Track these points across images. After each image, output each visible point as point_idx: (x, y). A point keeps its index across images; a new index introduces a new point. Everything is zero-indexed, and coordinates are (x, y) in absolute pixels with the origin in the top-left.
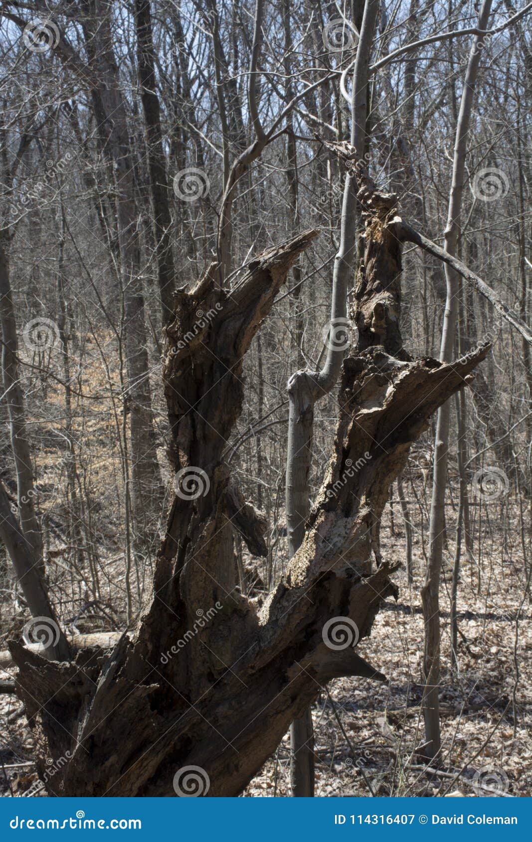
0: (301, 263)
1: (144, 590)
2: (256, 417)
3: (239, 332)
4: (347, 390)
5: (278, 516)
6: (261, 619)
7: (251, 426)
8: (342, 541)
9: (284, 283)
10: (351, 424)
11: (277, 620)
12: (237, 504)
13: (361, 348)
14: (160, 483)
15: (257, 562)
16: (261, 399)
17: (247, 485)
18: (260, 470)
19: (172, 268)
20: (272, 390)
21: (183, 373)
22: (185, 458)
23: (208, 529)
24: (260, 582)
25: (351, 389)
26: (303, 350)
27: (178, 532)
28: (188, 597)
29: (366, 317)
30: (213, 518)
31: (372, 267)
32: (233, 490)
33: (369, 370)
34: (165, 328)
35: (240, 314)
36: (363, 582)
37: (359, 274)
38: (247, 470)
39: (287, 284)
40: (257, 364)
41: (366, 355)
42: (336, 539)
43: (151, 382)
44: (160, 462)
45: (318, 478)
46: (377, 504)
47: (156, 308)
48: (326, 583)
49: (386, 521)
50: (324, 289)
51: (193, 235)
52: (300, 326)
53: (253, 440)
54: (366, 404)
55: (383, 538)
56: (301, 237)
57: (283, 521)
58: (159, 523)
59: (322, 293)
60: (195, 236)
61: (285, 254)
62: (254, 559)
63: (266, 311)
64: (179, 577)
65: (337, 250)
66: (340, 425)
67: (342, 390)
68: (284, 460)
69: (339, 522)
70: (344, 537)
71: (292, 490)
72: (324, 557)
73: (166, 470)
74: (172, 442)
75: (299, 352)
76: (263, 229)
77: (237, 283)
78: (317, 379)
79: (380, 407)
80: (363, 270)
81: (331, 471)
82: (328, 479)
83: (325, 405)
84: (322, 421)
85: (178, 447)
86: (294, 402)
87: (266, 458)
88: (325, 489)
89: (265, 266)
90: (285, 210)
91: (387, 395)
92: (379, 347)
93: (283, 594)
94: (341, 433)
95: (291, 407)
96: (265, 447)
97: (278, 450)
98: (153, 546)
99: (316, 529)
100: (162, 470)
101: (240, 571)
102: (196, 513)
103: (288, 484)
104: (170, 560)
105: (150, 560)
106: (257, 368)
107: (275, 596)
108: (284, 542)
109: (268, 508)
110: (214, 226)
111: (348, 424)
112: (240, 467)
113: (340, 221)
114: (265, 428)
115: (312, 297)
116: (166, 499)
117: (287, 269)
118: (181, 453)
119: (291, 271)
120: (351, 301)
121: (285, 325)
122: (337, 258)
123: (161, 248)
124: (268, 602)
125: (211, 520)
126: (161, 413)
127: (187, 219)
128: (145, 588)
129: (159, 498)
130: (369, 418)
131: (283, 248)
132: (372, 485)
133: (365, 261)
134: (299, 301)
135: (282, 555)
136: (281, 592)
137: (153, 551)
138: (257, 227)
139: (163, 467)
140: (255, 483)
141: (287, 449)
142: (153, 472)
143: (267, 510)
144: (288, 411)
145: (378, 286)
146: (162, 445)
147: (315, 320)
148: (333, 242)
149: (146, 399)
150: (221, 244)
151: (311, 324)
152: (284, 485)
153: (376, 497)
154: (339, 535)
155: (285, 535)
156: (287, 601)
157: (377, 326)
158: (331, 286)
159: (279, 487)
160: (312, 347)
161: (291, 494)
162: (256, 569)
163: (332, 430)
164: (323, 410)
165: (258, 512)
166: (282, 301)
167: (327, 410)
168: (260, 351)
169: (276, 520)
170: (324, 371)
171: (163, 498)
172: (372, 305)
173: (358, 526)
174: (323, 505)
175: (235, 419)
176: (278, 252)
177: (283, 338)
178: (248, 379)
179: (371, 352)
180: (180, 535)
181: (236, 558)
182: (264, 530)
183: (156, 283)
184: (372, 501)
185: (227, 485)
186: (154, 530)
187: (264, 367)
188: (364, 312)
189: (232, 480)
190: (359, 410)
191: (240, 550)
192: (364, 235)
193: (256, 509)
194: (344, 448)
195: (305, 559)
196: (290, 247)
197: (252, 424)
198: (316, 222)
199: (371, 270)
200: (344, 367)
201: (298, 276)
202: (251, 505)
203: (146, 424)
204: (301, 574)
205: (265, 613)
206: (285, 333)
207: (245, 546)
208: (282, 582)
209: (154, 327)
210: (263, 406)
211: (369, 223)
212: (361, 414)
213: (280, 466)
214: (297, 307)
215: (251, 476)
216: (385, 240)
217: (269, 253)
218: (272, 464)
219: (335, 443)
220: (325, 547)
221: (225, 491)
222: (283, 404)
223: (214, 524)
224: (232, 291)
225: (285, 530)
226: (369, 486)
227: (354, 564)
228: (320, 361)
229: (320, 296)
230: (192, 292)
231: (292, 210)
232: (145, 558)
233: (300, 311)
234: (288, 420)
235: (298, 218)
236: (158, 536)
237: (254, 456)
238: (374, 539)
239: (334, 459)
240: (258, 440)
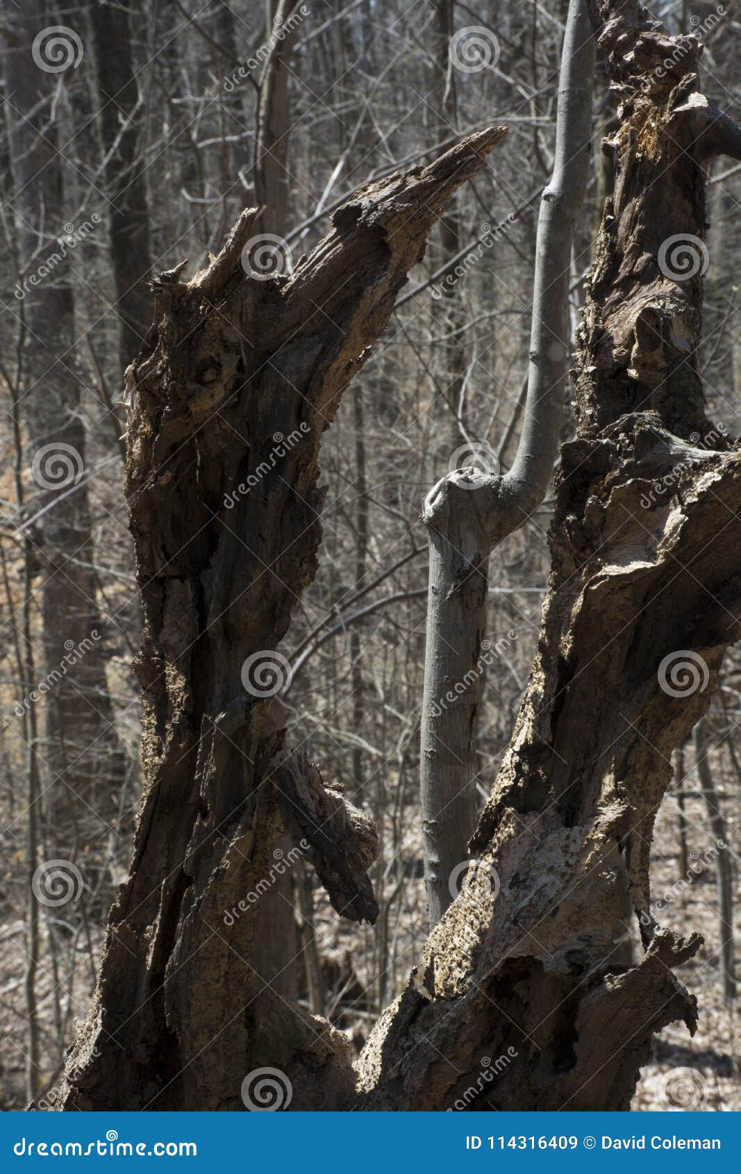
0: (461, 209)
1: (70, 1013)
2: (350, 583)
3: (310, 379)
4: (571, 518)
5: (402, 826)
6: (362, 1075)
7: (337, 607)
8: (559, 884)
9: (420, 260)
10: (580, 601)
11: (400, 1078)
12: (305, 795)
13: (604, 418)
14: (114, 747)
15: (351, 942)
16: (362, 541)
17: (327, 751)
18: (359, 715)
19: (144, 220)
20: (389, 521)
21: (175, 478)
22: (181, 683)
23: (234, 853)
24: (357, 991)
25: (580, 517)
26: (465, 422)
27: (161, 862)
28: (184, 1021)
29: (616, 341)
30: (248, 827)
31: (634, 221)
32: (295, 760)
33: (622, 471)
34: (130, 367)
35: (313, 334)
36: (609, 986)
37: (602, 238)
38: (327, 714)
39: (426, 259)
40: (353, 456)
41: (617, 434)
42: (543, 879)
43: (94, 499)
44: (115, 696)
45: (500, 736)
46: (642, 794)
47: (106, 315)
48: (518, 988)
49: (668, 842)
50: (517, 271)
51: (194, 135)
52: (458, 364)
53: (342, 643)
54: (615, 554)
55: (661, 883)
56: (460, 146)
57: (415, 839)
58: (110, 844)
59: (513, 281)
60: (201, 138)
61: (421, 188)
62: (346, 932)
63: (376, 328)
64: (163, 973)
65: (549, 173)
66: (551, 603)
67: (559, 519)
68: (416, 689)
69: (550, 837)
70: (563, 875)
71: (436, 760)
72: (515, 922)
73: (130, 715)
74: (148, 643)
75: (455, 425)
76: (367, 120)
77: (304, 259)
78: (495, 492)
79: (648, 560)
80: (611, 227)
81: (530, 715)
82: (523, 734)
83: (518, 556)
84: (510, 596)
85: (162, 656)
86: (439, 548)
87: (372, 687)
88: (517, 758)
89: (372, 217)
90: (421, 72)
91: (667, 530)
92: (648, 414)
93: (417, 1013)
94: (555, 621)
95: (434, 559)
96: (371, 657)
97: (402, 667)
98: (96, 903)
99: (495, 856)
100: (119, 714)
101: (308, 962)
102: (205, 816)
103: (425, 746)
104: (142, 930)
105: (88, 936)
106: (353, 465)
107: (396, 1019)
108: (418, 892)
109: (380, 805)
110: (246, 112)
111: (572, 599)
112: (310, 705)
113: (555, 101)
114: (372, 612)
115: (488, 293)
116: (130, 786)
117: (428, 226)
118: (171, 670)
119: (436, 229)
120: (583, 303)
121: (422, 361)
122: (547, 197)
123: (114, 166)
124: (378, 1037)
125: (243, 832)
126: (118, 574)
127: (178, 94)
128: (74, 1007)
129: (112, 783)
130: (623, 588)
131: (416, 172)
132: (632, 747)
133: (617, 204)
134: (454, 301)
135: (412, 925)
136: (411, 1009)
137: (96, 915)
138: (354, 116)
139: (123, 708)
140: (346, 746)
141: (423, 662)
142: (96, 719)
143: (376, 812)
144: (426, 571)
145: (645, 268)
146: (120, 653)
147: (493, 348)
148: (539, 154)
149: (79, 540)
150: (263, 160)
151: (484, 358)
152: (418, 751)
153: (640, 776)
154: (551, 869)
155: (420, 874)
156: (426, 1030)
157: (644, 365)
158: (532, 264)
159: (406, 758)
160: (485, 414)
161: (433, 770)
162: (348, 956)
163: (534, 617)
164: (512, 569)
165: (355, 813)
166: (412, 301)
167: (520, 569)
168: (359, 422)
169: (397, 839)
170: (514, 473)
171: (120, 784)
172: (631, 314)
173: (597, 847)
174: (511, 796)
175: (301, 588)
176: (404, 184)
177: (417, 392)
178: (331, 493)
179: (627, 428)
180: (168, 869)
181: (300, 930)
182: (369, 856)
183: (103, 253)
184: (629, 786)
185: (280, 748)
186: (98, 864)
187: (371, 463)
188: (612, 330)
189: (291, 738)
190: (599, 569)
191: (309, 911)
192: (616, 142)
193: (350, 807)
194: (561, 658)
195: (468, 929)
196: (435, 172)
197: (341, 603)
198: (498, 104)
199: (631, 227)
200: (563, 464)
201: (451, 243)
202: (338, 796)
203: (80, 602)
204: (460, 965)
205: (371, 1060)
206: (420, 380)
207: (322, 901)
208: (412, 982)
209: (100, 362)
210: (368, 559)
211: (628, 111)
212: (603, 577)
213: (410, 706)
214: (451, 316)
215: (338, 728)
216: (665, 153)
217: (383, 186)
218: (387, 700)
219: (542, 647)
220: (516, 898)
221: (275, 763)
222: (416, 553)
223: (249, 843)
224: (293, 279)
225: (420, 863)
226: (624, 750)
227: (587, 940)
228: (505, 448)
229: (508, 288)
230: (197, 279)
231: (439, 74)
232: (75, 932)
233: (459, 326)
234: (426, 593)
235: (453, 94)
236: (108, 877)
237: (344, 680)
238: (636, 878)
239: (537, 686)
240: (355, 642)
